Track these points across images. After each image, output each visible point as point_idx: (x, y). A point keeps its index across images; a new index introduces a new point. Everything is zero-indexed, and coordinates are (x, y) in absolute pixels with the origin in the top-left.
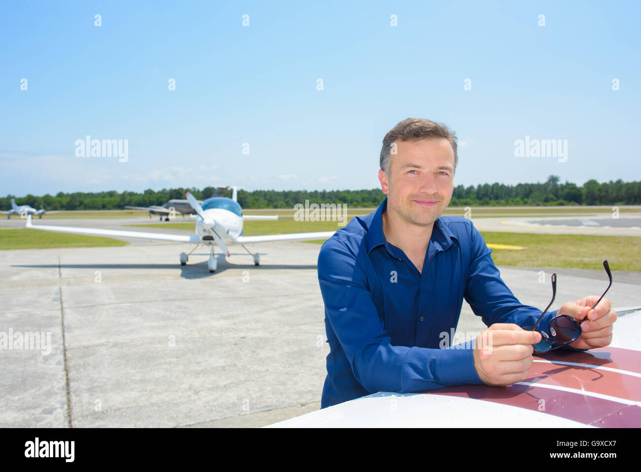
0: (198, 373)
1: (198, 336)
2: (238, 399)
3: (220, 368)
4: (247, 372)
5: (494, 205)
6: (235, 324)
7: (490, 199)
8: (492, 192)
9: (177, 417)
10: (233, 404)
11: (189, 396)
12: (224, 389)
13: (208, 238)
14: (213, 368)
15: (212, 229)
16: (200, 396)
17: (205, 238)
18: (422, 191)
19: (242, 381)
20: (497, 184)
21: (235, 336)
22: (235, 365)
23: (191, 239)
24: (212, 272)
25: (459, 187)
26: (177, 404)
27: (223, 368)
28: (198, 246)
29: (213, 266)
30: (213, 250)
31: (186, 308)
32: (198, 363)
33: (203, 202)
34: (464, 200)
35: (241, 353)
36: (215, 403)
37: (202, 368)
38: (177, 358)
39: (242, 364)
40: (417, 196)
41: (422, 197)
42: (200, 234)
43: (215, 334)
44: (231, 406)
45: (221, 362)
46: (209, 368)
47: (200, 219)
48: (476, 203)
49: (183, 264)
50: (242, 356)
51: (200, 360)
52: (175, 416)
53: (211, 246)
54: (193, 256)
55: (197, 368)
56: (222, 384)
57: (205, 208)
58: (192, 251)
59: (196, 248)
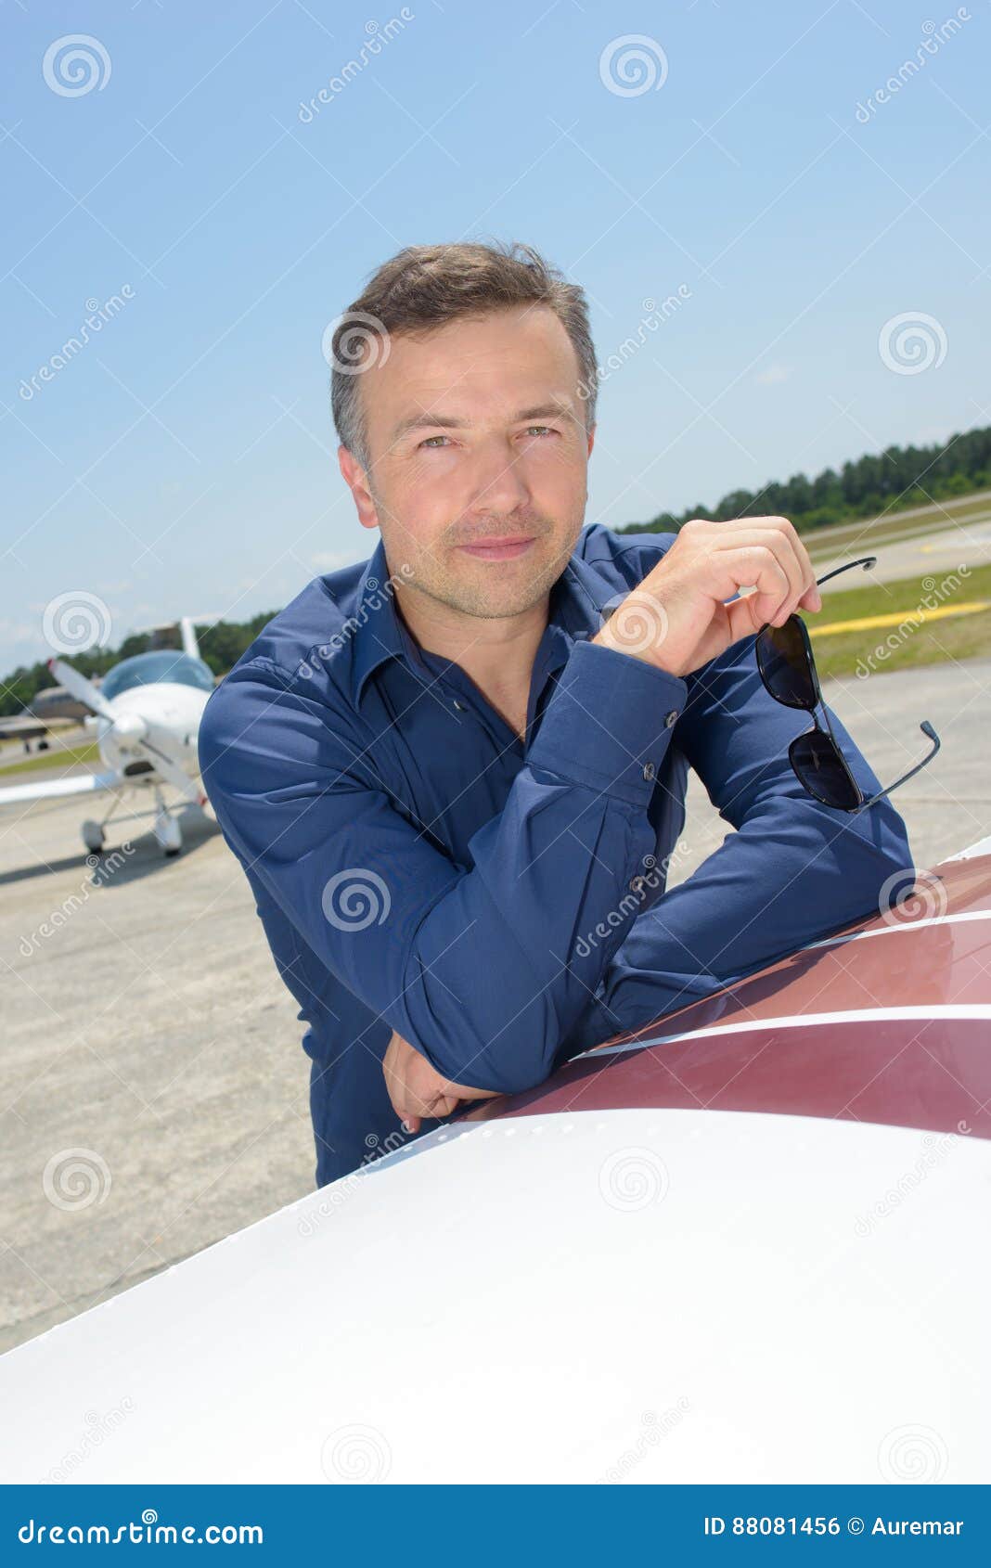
0: (161, 1127)
1: (152, 1031)
2: (271, 1173)
3: (215, 1102)
4: (287, 1096)
5: (895, 510)
6: (245, 976)
7: (884, 494)
8: (885, 475)
9: (117, 1255)
10: (259, 1188)
11: (144, 1193)
12: (232, 1154)
13: (139, 770)
14: (199, 1105)
15: (142, 742)
16: (172, 1187)
17: (133, 770)
18: (476, 506)
19: (277, 1123)
20: (893, 451)
21: (249, 1006)
22: (255, 1085)
23: (96, 780)
24: (173, 854)
25: (794, 481)
26: (113, 1220)
27: (226, 1100)
28: (121, 795)
29: (172, 838)
30: (160, 798)
31: (113, 963)
32: (159, 1102)
33: (102, 682)
34: (815, 515)
35: (268, 1049)
36: (214, 1197)
37: (169, 1112)
38: (101, 1100)
39: (272, 1077)
40: (465, 530)
41: (481, 530)
42: (115, 765)
43: (196, 1016)
44: (256, 1194)
45: (217, 1086)
46: (188, 1110)
47: (104, 723)
48: (846, 514)
49: (96, 851)
50: (271, 1058)
51: (162, 1092)
52: (111, 1253)
53: (153, 789)
54: (118, 826)
55: (158, 1115)
56: (225, 1141)
57: (112, 693)
58: (111, 811)
59: (117, 802)
